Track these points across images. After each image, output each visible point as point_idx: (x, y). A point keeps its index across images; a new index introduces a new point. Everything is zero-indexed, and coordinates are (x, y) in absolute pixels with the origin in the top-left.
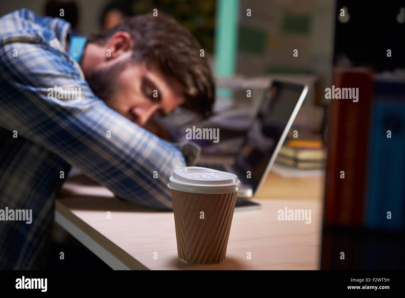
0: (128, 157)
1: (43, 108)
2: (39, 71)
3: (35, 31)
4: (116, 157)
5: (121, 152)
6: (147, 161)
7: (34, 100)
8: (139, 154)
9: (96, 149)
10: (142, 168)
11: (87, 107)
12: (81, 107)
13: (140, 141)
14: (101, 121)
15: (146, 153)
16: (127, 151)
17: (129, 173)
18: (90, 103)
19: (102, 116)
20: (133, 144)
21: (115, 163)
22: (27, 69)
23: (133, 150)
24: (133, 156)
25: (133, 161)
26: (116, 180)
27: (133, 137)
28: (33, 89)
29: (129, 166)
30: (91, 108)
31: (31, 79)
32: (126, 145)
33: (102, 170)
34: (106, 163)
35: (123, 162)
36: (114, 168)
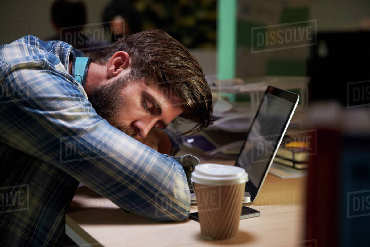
0: (131, 172)
1: (51, 130)
2: (46, 95)
3: (40, 57)
4: (120, 173)
5: (125, 168)
6: (149, 176)
7: (42, 122)
8: (141, 170)
9: (101, 166)
10: (145, 183)
11: (91, 127)
12: (86, 128)
13: (142, 157)
14: (105, 140)
15: (149, 169)
16: (130, 168)
17: (133, 188)
18: (94, 123)
19: (106, 135)
20: (136, 160)
21: (120, 179)
22: (35, 94)
23: (136, 166)
24: (136, 171)
25: (136, 176)
26: (121, 195)
27: (135, 153)
28: (41, 112)
29: (132, 181)
30: (95, 128)
31: (39, 103)
32: (129, 162)
33: (108, 186)
34: (111, 179)
35: (127, 177)
36: (119, 183)
